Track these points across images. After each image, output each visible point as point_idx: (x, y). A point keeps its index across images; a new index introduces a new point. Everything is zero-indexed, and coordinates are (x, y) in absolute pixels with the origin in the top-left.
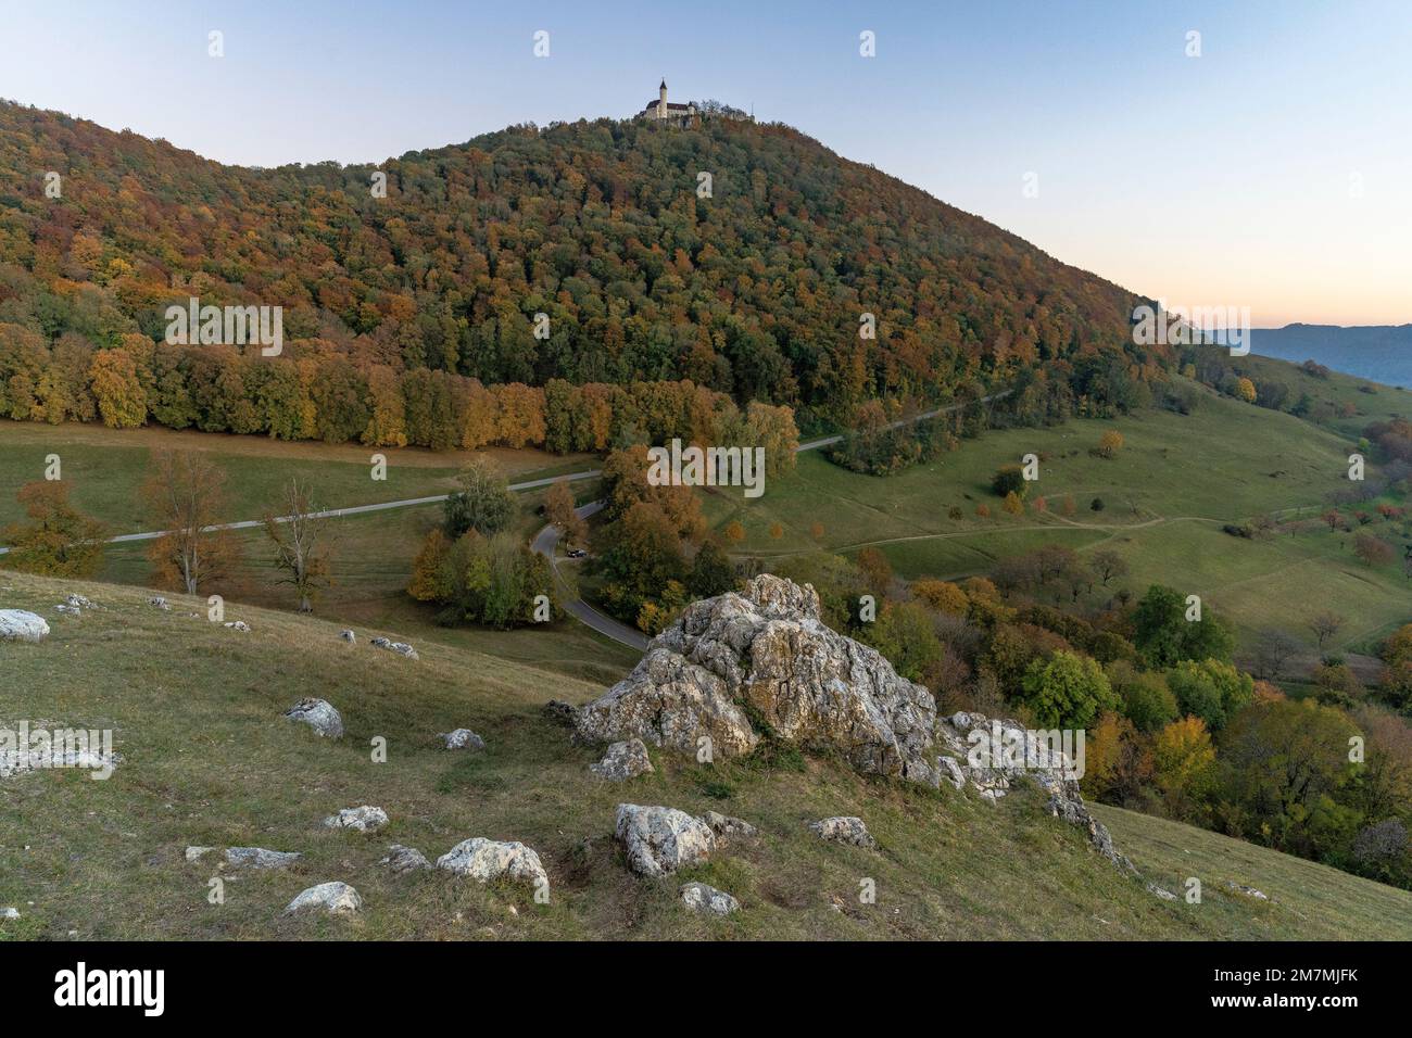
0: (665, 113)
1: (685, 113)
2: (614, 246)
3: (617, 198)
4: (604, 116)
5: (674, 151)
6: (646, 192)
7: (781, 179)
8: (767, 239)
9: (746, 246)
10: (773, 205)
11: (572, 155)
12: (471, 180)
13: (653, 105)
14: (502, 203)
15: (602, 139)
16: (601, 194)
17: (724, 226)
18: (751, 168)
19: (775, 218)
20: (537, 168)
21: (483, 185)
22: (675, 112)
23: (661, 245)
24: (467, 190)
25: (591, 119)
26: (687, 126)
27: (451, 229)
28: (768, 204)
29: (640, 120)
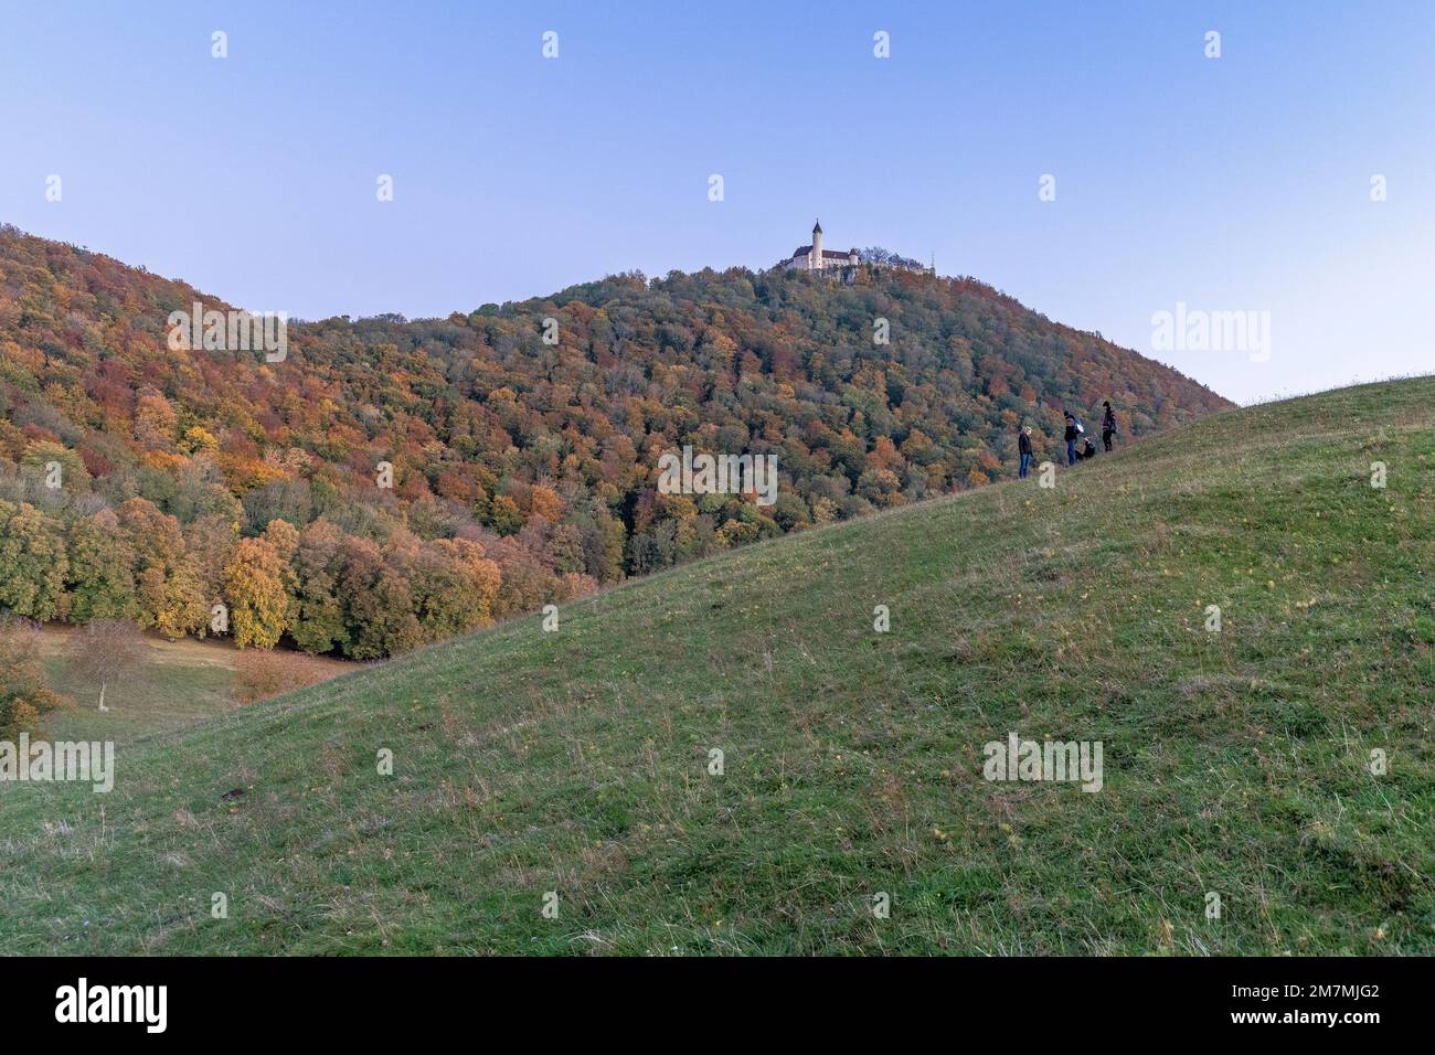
0: (820, 263)
1: (846, 263)
2: (793, 428)
3: (782, 368)
4: (739, 265)
5: (843, 311)
6: (819, 361)
7: (991, 349)
8: (989, 426)
9: (962, 433)
10: (987, 382)
11: (711, 312)
12: (585, 343)
13: (803, 252)
14: (635, 372)
15: (742, 293)
16: (760, 362)
17: (930, 406)
18: (947, 333)
19: (992, 398)
20: (669, 327)
21: (601, 347)
22: (832, 262)
23: (852, 430)
24: (581, 354)
25: (720, 268)
26: (849, 280)
27: (576, 402)
28: (980, 380)
29: (784, 271)
